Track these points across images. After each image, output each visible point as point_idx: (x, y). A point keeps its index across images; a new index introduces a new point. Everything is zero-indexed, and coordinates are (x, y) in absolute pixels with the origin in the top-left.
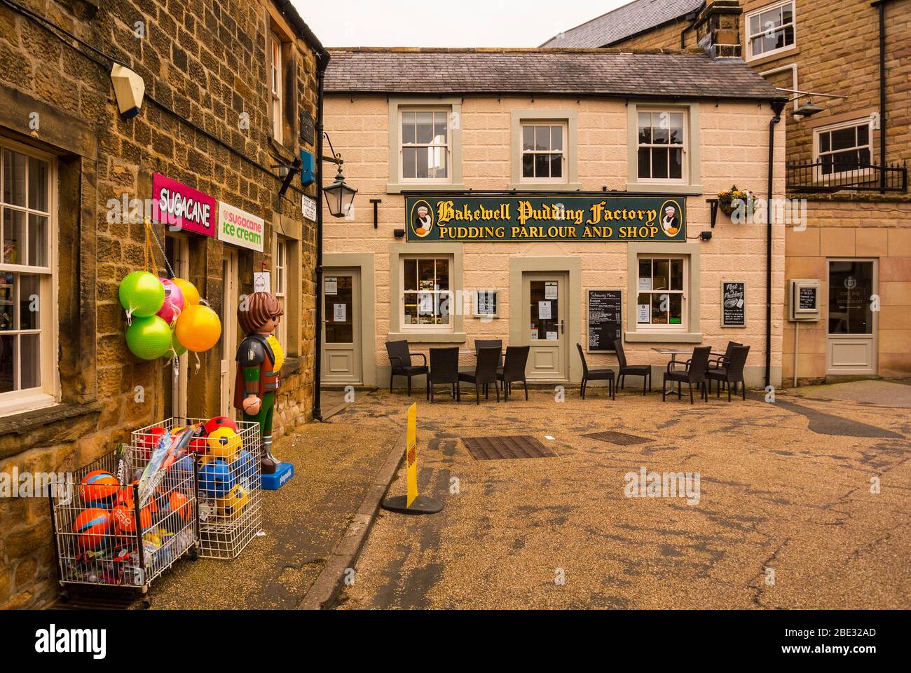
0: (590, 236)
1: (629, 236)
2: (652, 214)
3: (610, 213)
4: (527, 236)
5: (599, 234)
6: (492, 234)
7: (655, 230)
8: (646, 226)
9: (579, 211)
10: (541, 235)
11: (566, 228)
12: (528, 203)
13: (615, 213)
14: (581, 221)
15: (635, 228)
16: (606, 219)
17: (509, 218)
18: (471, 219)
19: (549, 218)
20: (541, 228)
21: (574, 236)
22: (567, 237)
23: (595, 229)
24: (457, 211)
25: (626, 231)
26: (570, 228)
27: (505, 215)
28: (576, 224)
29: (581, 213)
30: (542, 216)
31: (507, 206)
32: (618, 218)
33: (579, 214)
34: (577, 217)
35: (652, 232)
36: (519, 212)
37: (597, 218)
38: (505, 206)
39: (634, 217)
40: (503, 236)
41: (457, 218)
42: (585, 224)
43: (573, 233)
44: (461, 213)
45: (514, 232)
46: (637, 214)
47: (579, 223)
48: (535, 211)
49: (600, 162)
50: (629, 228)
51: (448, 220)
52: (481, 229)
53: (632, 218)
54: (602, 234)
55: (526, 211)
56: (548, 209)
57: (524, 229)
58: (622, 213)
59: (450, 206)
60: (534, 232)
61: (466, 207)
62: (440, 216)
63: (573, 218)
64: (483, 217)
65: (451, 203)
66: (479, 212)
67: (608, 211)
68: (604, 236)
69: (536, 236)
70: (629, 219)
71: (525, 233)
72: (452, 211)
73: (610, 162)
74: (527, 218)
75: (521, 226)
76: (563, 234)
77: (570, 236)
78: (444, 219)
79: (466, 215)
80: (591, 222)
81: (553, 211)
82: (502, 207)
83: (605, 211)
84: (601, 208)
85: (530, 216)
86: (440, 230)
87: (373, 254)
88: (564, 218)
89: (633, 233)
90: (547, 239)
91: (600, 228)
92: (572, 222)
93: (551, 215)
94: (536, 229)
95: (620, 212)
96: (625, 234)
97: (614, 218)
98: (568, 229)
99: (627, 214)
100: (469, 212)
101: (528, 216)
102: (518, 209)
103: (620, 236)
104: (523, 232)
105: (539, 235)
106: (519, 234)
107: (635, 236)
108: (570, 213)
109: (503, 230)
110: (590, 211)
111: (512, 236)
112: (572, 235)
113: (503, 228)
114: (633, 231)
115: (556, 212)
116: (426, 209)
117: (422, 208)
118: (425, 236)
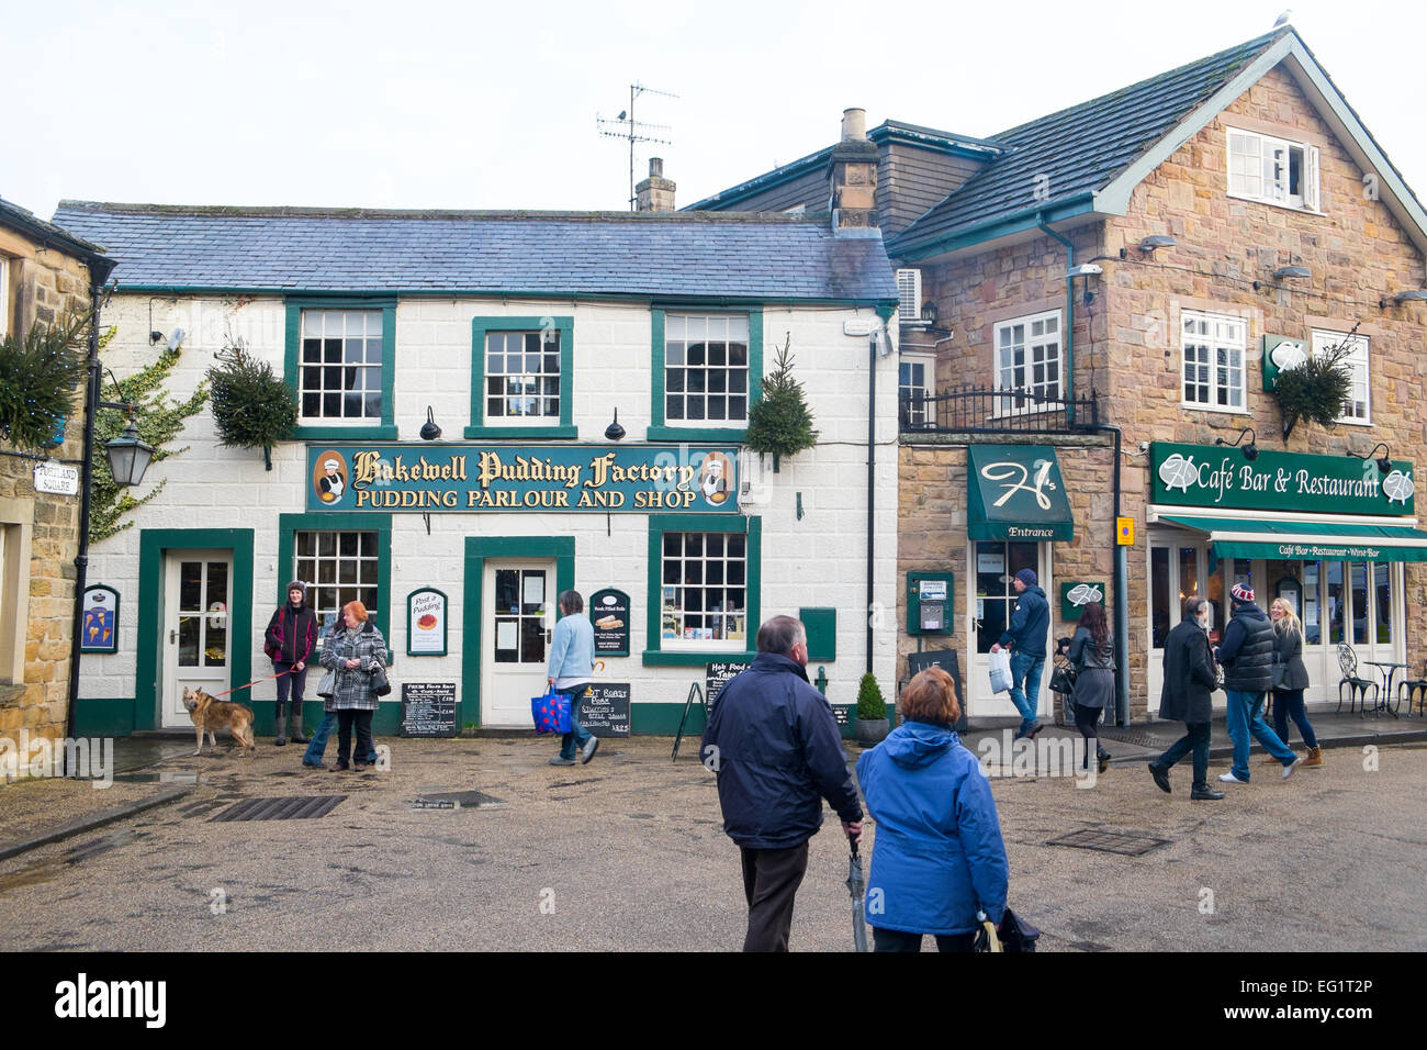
0: (589, 504)
1: (651, 505)
2: (688, 472)
3: (621, 471)
4: (491, 504)
5: (604, 502)
6: (437, 501)
7: (691, 496)
8: (678, 490)
9: (574, 467)
10: (513, 504)
11: (552, 492)
12: (494, 455)
13: (630, 471)
14: (576, 482)
15: (660, 493)
16: (615, 478)
17: (464, 478)
18: (407, 478)
19: (527, 478)
20: (513, 493)
21: (566, 504)
22: (553, 506)
23: (597, 494)
24: (384, 467)
25: (645, 496)
26: (558, 493)
27: (458, 473)
28: (570, 488)
29: (577, 470)
30: (516, 474)
31: (462, 460)
32: (634, 479)
33: (573, 471)
34: (570, 476)
35: (687, 499)
36: (481, 469)
37: (601, 478)
38: (459, 459)
39: (659, 475)
40: (455, 503)
41: (385, 477)
42: (582, 487)
43: (563, 499)
44: (391, 469)
45: (472, 498)
46: (664, 473)
47: (572, 485)
48: (505, 468)
49: (608, 394)
50: (651, 494)
51: (370, 480)
52: (421, 493)
53: (655, 478)
54: (609, 501)
55: (491, 465)
56: (525, 464)
57: (487, 493)
58: (640, 470)
59: (374, 458)
60: (503, 499)
62: (360, 473)
63: (563, 477)
64: (425, 476)
65: (376, 455)
66: (419, 468)
67: (618, 468)
68: (612, 505)
69: (506, 504)
70: (652, 479)
71: (489, 500)
72: (376, 465)
73: (623, 394)
74: (492, 477)
75: (482, 489)
76: (548, 501)
77: (558, 504)
78: (364, 479)
79: (398, 472)
80: (591, 484)
81: (534, 468)
82: (455, 460)
83: (614, 468)
84: (606, 463)
85: (498, 474)
86: (358, 494)
87: (252, 530)
88: (549, 478)
89: (657, 501)
90: (523, 508)
91: (605, 493)
92: (562, 485)
93: (530, 474)
94: (506, 495)
95: (636, 469)
96: (644, 502)
97: (627, 479)
98: (555, 494)
99: (648, 472)
100: (404, 468)
101: (494, 474)
102: (480, 464)
103: (636, 505)
104: (486, 499)
105: (510, 503)
106: (479, 501)
107: (660, 505)
108: (560, 470)
109: (455, 496)
110: (590, 467)
111: (468, 504)
112: (561, 502)
113: (456, 493)
114: (657, 497)
115: (537, 468)
116: (337, 464)
117: (332, 461)
118: (334, 503)
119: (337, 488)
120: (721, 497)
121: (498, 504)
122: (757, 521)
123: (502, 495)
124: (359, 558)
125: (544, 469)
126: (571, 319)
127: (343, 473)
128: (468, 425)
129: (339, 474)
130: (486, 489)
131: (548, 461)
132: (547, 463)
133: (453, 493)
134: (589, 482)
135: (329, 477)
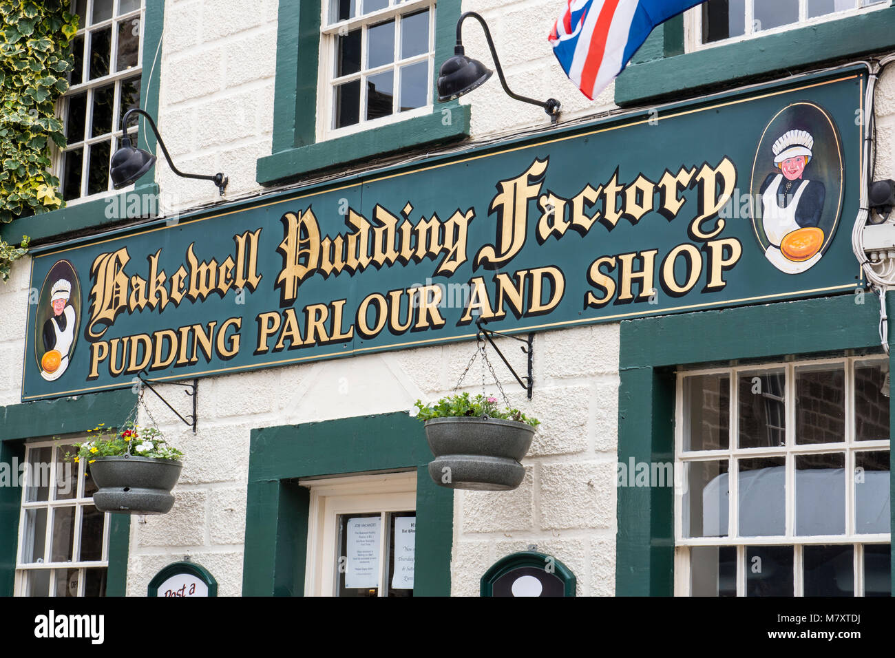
0: (488, 313)
1: (626, 294)
2: (720, 180)
3: (559, 207)
4: (298, 341)
5: (517, 300)
6: (208, 346)
7: (728, 250)
8: (693, 239)
9: (458, 218)
10: (337, 335)
11: (412, 292)
12: (308, 218)
13: (578, 203)
14: (461, 257)
15: (649, 257)
16: (545, 231)
17: (254, 281)
18: (165, 301)
19: (365, 263)
20: (339, 305)
21: (437, 320)
22: (414, 330)
23: (505, 282)
24: (134, 281)
25: (614, 271)
27: (246, 275)
28: (447, 274)
29: (463, 223)
30: (345, 256)
31: (254, 239)
32: (586, 223)
33: (456, 227)
34: (448, 244)
35: (718, 263)
36: (285, 256)
37: (514, 237)
38: (248, 241)
39: (648, 204)
40: (236, 348)
41: (133, 304)
42: (477, 266)
43: (433, 308)
44: (142, 284)
45: (265, 331)
46: (660, 192)
47: (445, 266)
48: (327, 243)
50: (627, 260)
51: (110, 314)
52: (185, 331)
53: (638, 213)
54: (529, 303)
55: (302, 243)
56: (364, 226)
57: (290, 312)
58: (603, 196)
59: (120, 265)
60: (320, 325)
62: (98, 302)
63: (435, 249)
64: (194, 292)
65: (124, 256)
66: (182, 272)
67: (552, 200)
68: (536, 307)
69: (324, 338)
70: (630, 218)
71: (295, 332)
72: (122, 280)
74: (301, 272)
75: (284, 306)
76: (403, 318)
77: (423, 322)
78: (102, 315)
79: (153, 291)
80: (492, 258)
81: (379, 232)
82: (242, 241)
83: (544, 201)
84: (529, 192)
85: (313, 264)
86: (92, 350)
88: (407, 253)
89: (641, 282)
90: (355, 345)
91: (522, 274)
92: (434, 268)
93: (372, 251)
94: (325, 311)
95: (594, 196)
96: (610, 285)
97: (572, 226)
99: (620, 199)
100: (162, 277)
101: (306, 265)
102: (283, 246)
103: (591, 299)
104: (289, 329)
105: (331, 334)
106: (277, 335)
107: (648, 290)
108: (429, 231)
109: (237, 329)
110: (490, 212)
111: (259, 346)
112: (429, 318)
113: (238, 322)
114: (642, 269)
115: (385, 233)
117: (63, 283)
123: (318, 312)
125: (399, 231)
127: (76, 307)
128: (267, 152)
129: (71, 310)
130: (291, 303)
131: (408, 209)
132: (406, 217)
133: (235, 324)
134: (488, 253)
135: (57, 318)
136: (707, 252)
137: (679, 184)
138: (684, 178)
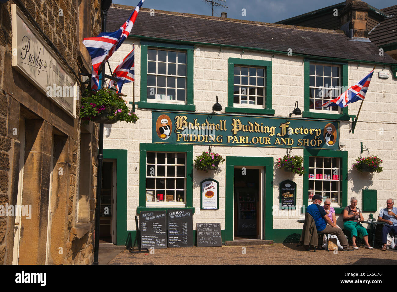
0: (279, 144)
1: (304, 145)
2: (319, 131)
3: (292, 130)
4: (238, 142)
5: (285, 143)
7: (320, 142)
8: (315, 139)
9: (273, 127)
10: (247, 142)
11: (264, 138)
12: (238, 120)
13: (296, 130)
14: (274, 134)
15: (308, 140)
16: (290, 133)
17: (226, 130)
19: (253, 131)
20: (247, 138)
21: (270, 143)
22: (264, 144)
23: (282, 139)
24: (189, 123)
26: (266, 138)
27: (223, 128)
29: (274, 129)
30: (248, 129)
31: (225, 122)
32: (297, 133)
33: (272, 129)
34: (271, 131)
35: (319, 143)
36: (233, 126)
37: (284, 133)
38: (223, 122)
39: (308, 133)
40: (222, 141)
42: (276, 136)
43: (268, 141)
44: (192, 124)
45: (229, 139)
46: (309, 131)
47: (272, 135)
48: (243, 126)
49: (286, 96)
50: (304, 140)
53: (306, 134)
54: (287, 143)
55: (237, 125)
56: (252, 125)
57: (236, 137)
58: (300, 130)
59: (184, 119)
60: (243, 140)
61: (196, 121)
62: (178, 126)
63: (268, 132)
65: (186, 118)
66: (205, 124)
67: (291, 128)
68: (289, 144)
69: (244, 142)
70: (305, 134)
71: (237, 140)
72: (186, 123)
73: (293, 97)
74: (238, 130)
76: (262, 142)
77: (266, 143)
78: (180, 128)
80: (280, 135)
82: (221, 122)
83: (289, 128)
84: (286, 126)
85: (240, 129)
86: (177, 135)
87: (126, 151)
88: (262, 131)
89: (307, 143)
90: (252, 145)
91: (286, 139)
92: (268, 135)
93: (254, 129)
94: (244, 138)
95: (298, 129)
96: (302, 143)
97: (295, 133)
98: (265, 139)
99: (303, 131)
100: (198, 124)
101: (239, 129)
102: (232, 124)
103: (298, 145)
104: (235, 140)
105: (246, 142)
106: (232, 140)
107: (308, 145)
108: (267, 128)
109: (222, 138)
110: (279, 128)
111: (228, 141)
112: (268, 142)
113: (222, 136)
114: (307, 142)
115: (257, 127)
116: (167, 121)
117: (165, 120)
118: (166, 139)
119: (167, 132)
120: (331, 142)
121: (241, 142)
122: (346, 153)
123: (242, 138)
124: (176, 165)
125: (260, 128)
126: (270, 63)
127: (170, 126)
128: (227, 106)
129: (168, 126)
130: (235, 135)
131: (262, 124)
132: (262, 125)
133: (221, 137)
134: (279, 134)
135: (163, 127)
136: (317, 142)
137: (312, 131)
138: (313, 130)
